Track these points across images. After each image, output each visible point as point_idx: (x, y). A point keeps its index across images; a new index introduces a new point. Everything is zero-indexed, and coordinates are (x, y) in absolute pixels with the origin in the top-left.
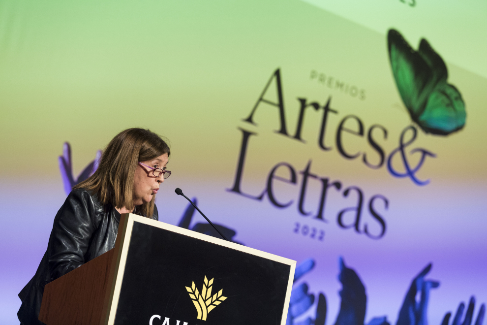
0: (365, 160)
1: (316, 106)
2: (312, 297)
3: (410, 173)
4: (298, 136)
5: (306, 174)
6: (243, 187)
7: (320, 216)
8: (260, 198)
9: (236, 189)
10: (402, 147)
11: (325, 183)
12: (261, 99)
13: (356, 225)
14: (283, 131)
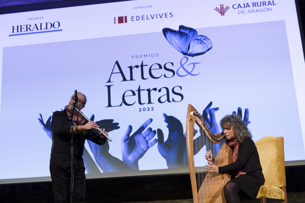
0: (165, 76)
1: (137, 67)
2: (155, 132)
3: (189, 73)
4: (132, 79)
5: (139, 90)
6: (112, 104)
7: (150, 102)
8: (121, 105)
9: (110, 105)
10: (182, 66)
11: (149, 91)
12: (112, 73)
13: (168, 100)
14: (125, 79)
